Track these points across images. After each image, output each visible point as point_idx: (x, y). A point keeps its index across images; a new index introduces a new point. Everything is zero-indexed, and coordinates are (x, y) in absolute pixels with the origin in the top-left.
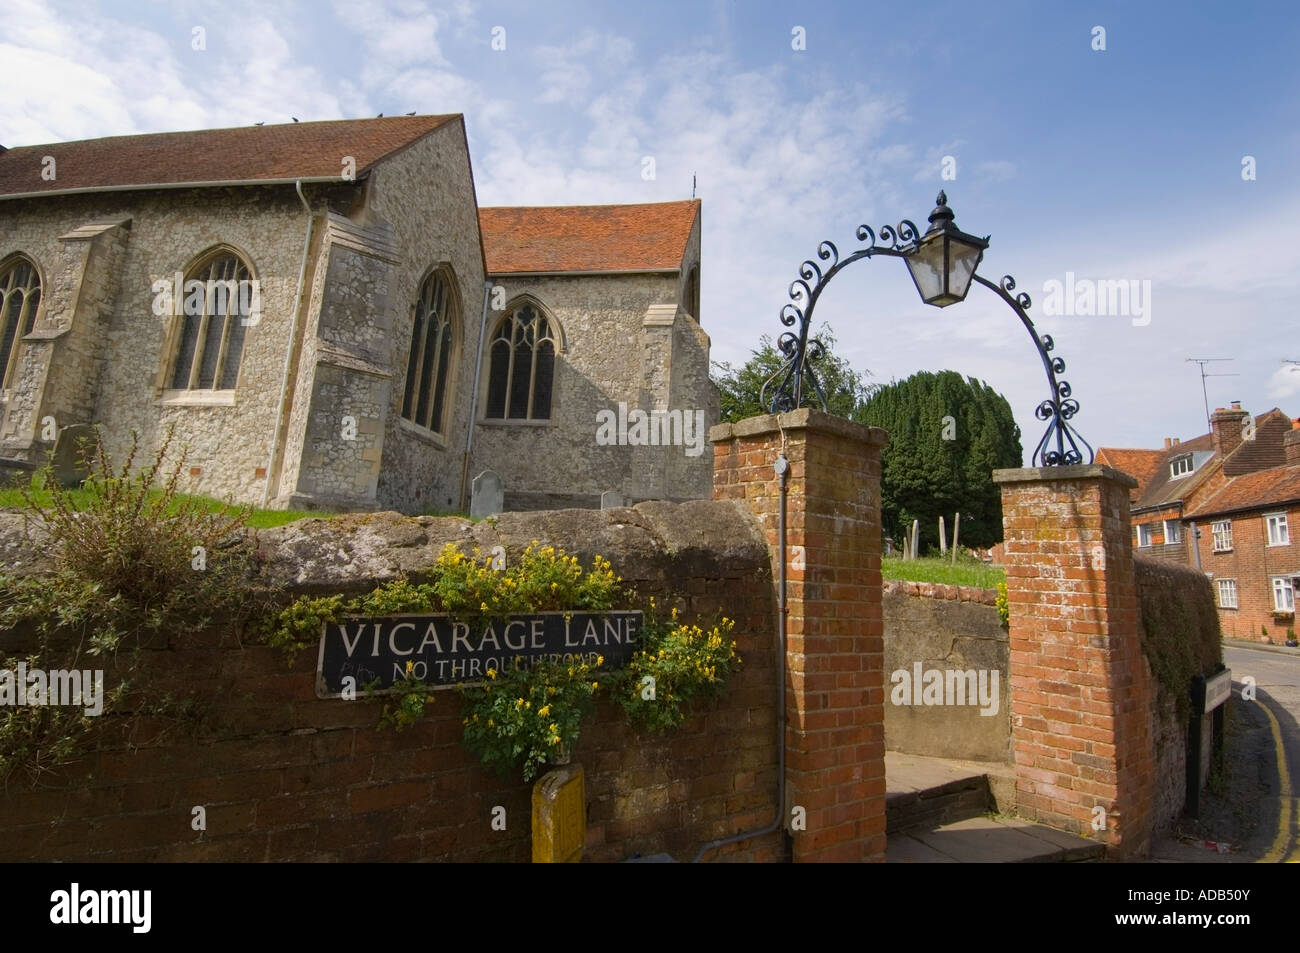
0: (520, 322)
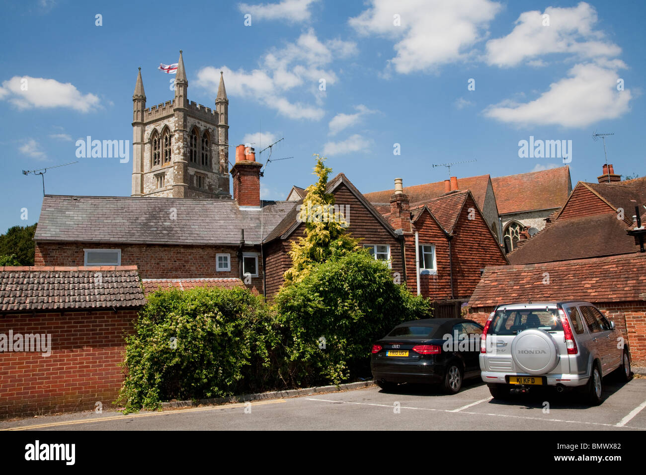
0: (512, 229)
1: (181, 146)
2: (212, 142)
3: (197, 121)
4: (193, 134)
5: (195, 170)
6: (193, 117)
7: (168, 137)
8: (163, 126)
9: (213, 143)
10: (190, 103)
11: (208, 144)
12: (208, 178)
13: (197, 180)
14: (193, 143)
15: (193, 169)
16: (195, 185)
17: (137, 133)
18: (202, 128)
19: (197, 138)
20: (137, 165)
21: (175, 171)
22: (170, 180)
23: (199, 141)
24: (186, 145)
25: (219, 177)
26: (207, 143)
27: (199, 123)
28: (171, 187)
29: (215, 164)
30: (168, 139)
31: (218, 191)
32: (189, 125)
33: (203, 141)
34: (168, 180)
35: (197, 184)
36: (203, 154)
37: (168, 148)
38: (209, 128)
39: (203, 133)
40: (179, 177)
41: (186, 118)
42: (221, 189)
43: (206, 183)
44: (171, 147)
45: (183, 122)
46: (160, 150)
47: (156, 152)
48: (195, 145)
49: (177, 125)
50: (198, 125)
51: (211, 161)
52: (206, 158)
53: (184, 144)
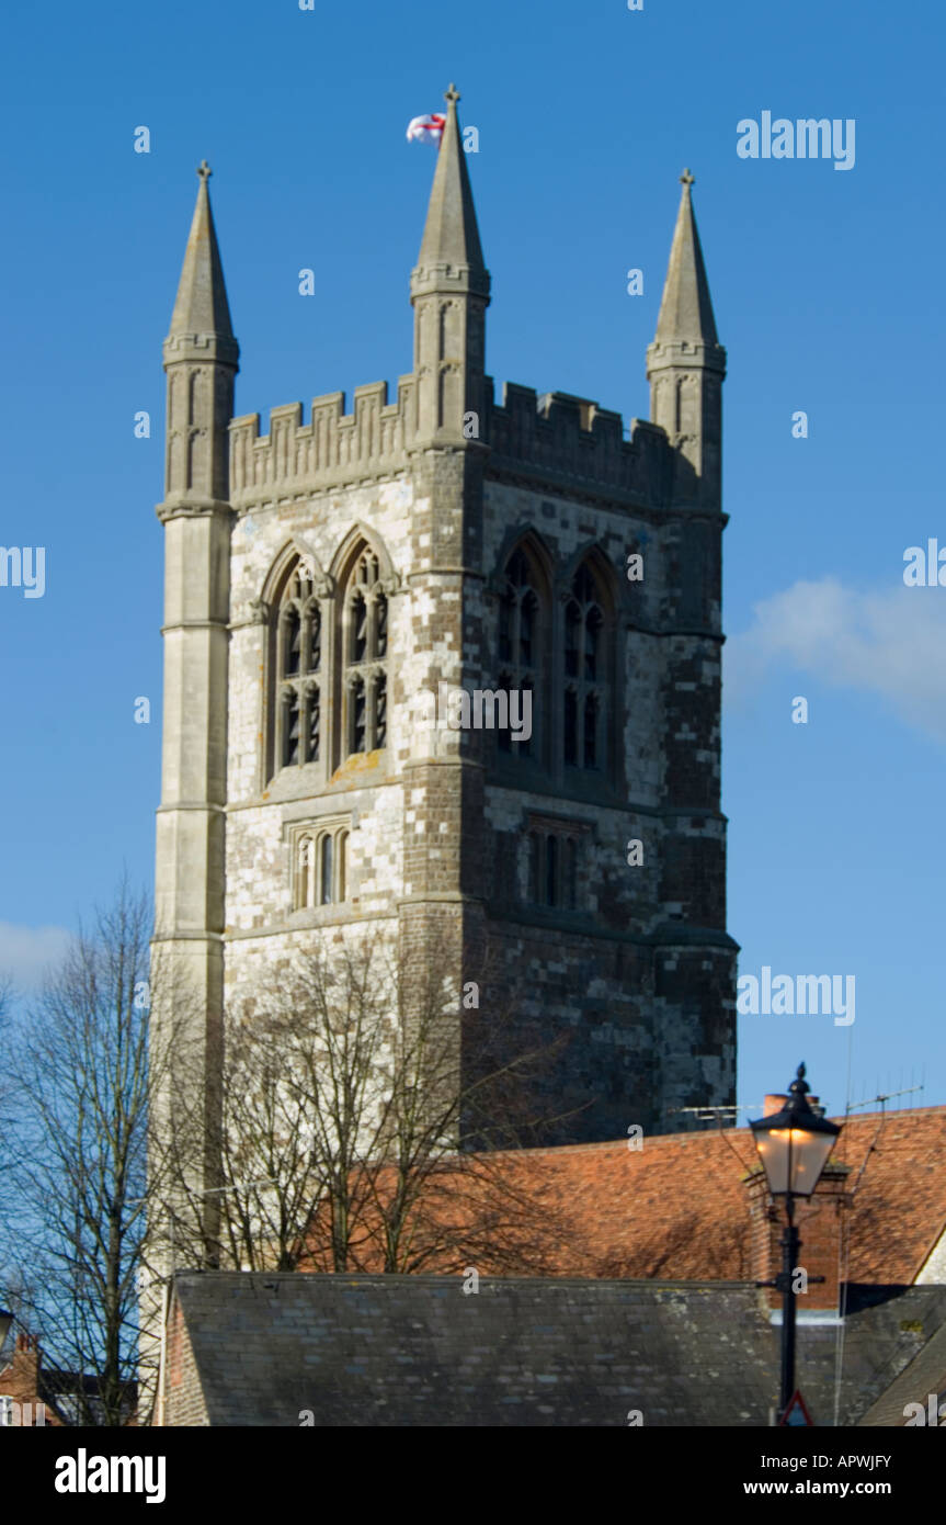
1: (447, 672)
2: (624, 618)
3: (538, 499)
4: (513, 581)
5: (526, 800)
6: (515, 481)
7: (369, 599)
8: (338, 529)
9: (631, 627)
10: (500, 399)
11: (604, 634)
12: (598, 844)
13: (534, 859)
14: (517, 634)
15: (515, 794)
16: (524, 894)
17: (185, 570)
18: (569, 542)
19: (540, 603)
20: (184, 760)
21: (411, 817)
22: (380, 862)
23: (551, 617)
24: (477, 659)
25: (665, 832)
26: (593, 626)
27: (548, 511)
28: (382, 905)
29: (642, 753)
30: (370, 611)
31: (656, 919)
32: (494, 533)
33: (572, 615)
34: (367, 861)
35: (533, 882)
36: (570, 697)
37: (366, 670)
38: (609, 535)
39: (573, 569)
40: (435, 854)
41: (480, 489)
42: (675, 907)
43: (584, 877)
44: (389, 666)
45: (459, 525)
46: (323, 679)
47: (300, 683)
48: (526, 645)
49: (425, 541)
50: (542, 525)
51: (615, 738)
52: (591, 719)
53: (464, 657)
